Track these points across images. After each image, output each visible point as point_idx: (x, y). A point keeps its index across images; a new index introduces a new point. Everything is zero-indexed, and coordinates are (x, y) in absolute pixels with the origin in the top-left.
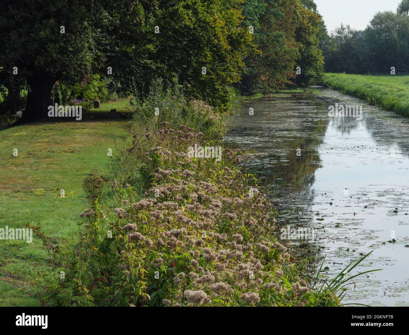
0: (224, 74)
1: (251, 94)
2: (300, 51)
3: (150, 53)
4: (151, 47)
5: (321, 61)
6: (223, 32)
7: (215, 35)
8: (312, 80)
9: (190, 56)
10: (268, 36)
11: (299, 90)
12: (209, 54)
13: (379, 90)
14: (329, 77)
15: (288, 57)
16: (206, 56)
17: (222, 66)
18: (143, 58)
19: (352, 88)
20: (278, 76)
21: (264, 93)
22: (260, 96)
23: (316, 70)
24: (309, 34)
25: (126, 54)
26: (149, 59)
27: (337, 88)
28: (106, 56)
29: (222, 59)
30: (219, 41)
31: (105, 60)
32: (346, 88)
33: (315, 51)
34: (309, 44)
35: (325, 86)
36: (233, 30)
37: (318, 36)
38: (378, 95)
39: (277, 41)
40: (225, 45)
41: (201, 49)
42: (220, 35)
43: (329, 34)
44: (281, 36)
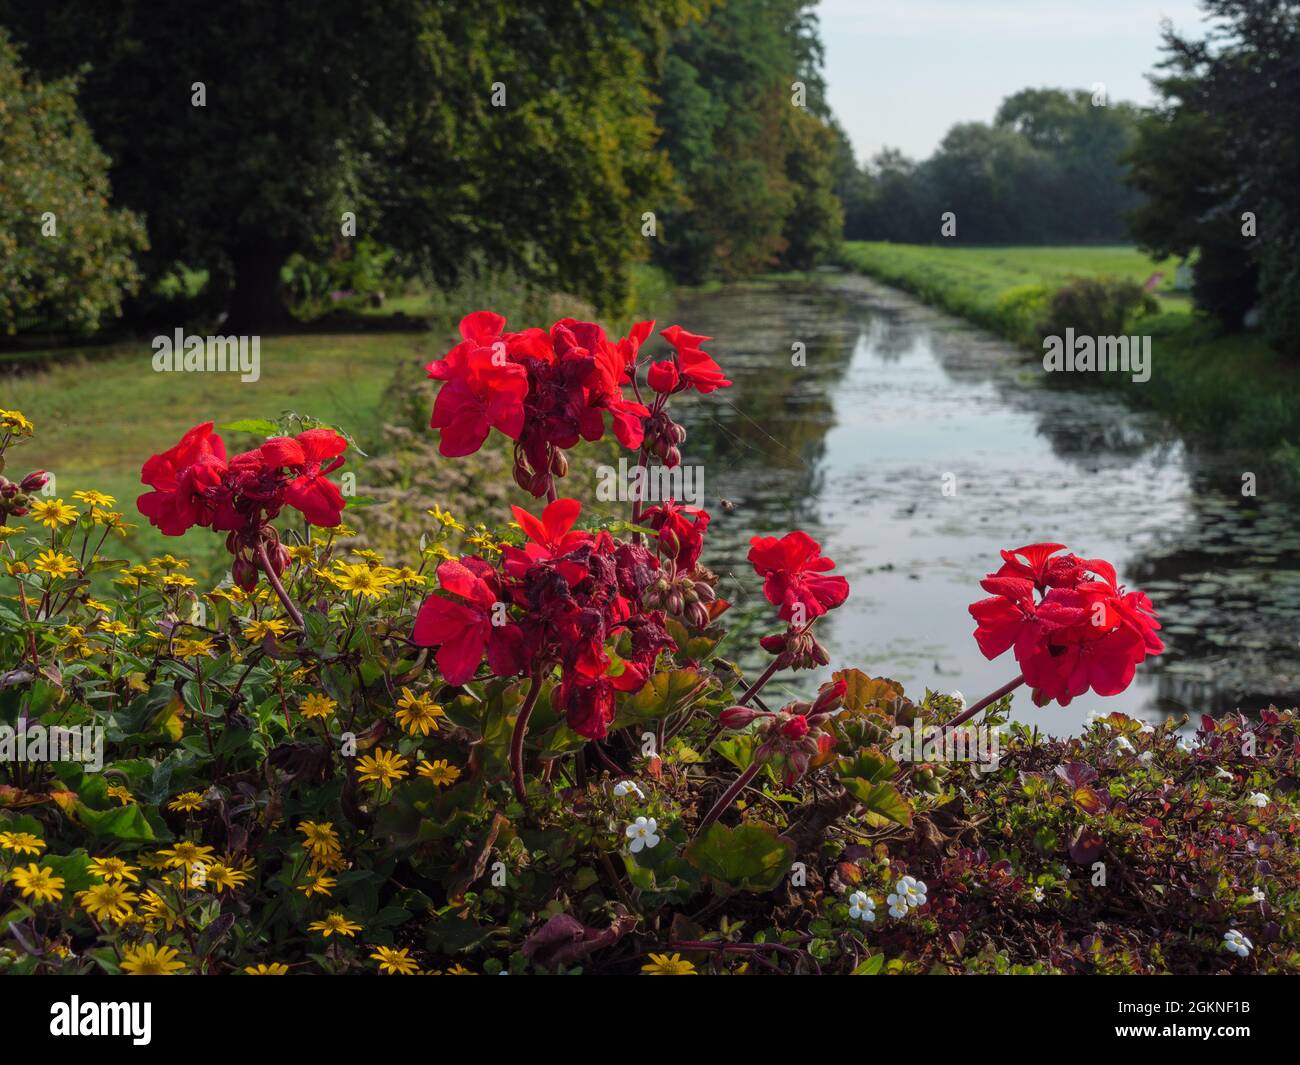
0: (614, 244)
1: (696, 283)
2: (796, 197)
3: (466, 201)
4: (469, 189)
5: (838, 219)
6: (613, 162)
7: (599, 169)
8: (819, 256)
9: (548, 207)
10: (730, 169)
11: (796, 276)
12: (585, 204)
13: (941, 277)
14: (855, 249)
15: (770, 210)
16: (579, 208)
17: (614, 227)
18: (454, 213)
19: (896, 271)
20: (751, 248)
21: (724, 281)
22: (714, 286)
23: (827, 235)
24: (815, 166)
25: (419, 203)
26: (466, 212)
27: (870, 273)
28: (383, 208)
29: (612, 214)
30: (605, 177)
31: (378, 214)
32: (886, 272)
33: (824, 199)
34: (813, 186)
35: (846, 267)
36: (636, 158)
37: (832, 168)
38: (940, 286)
39: (749, 180)
40: (618, 187)
41: (571, 195)
42: (607, 167)
43: (861, 166)
44: (755, 170)
